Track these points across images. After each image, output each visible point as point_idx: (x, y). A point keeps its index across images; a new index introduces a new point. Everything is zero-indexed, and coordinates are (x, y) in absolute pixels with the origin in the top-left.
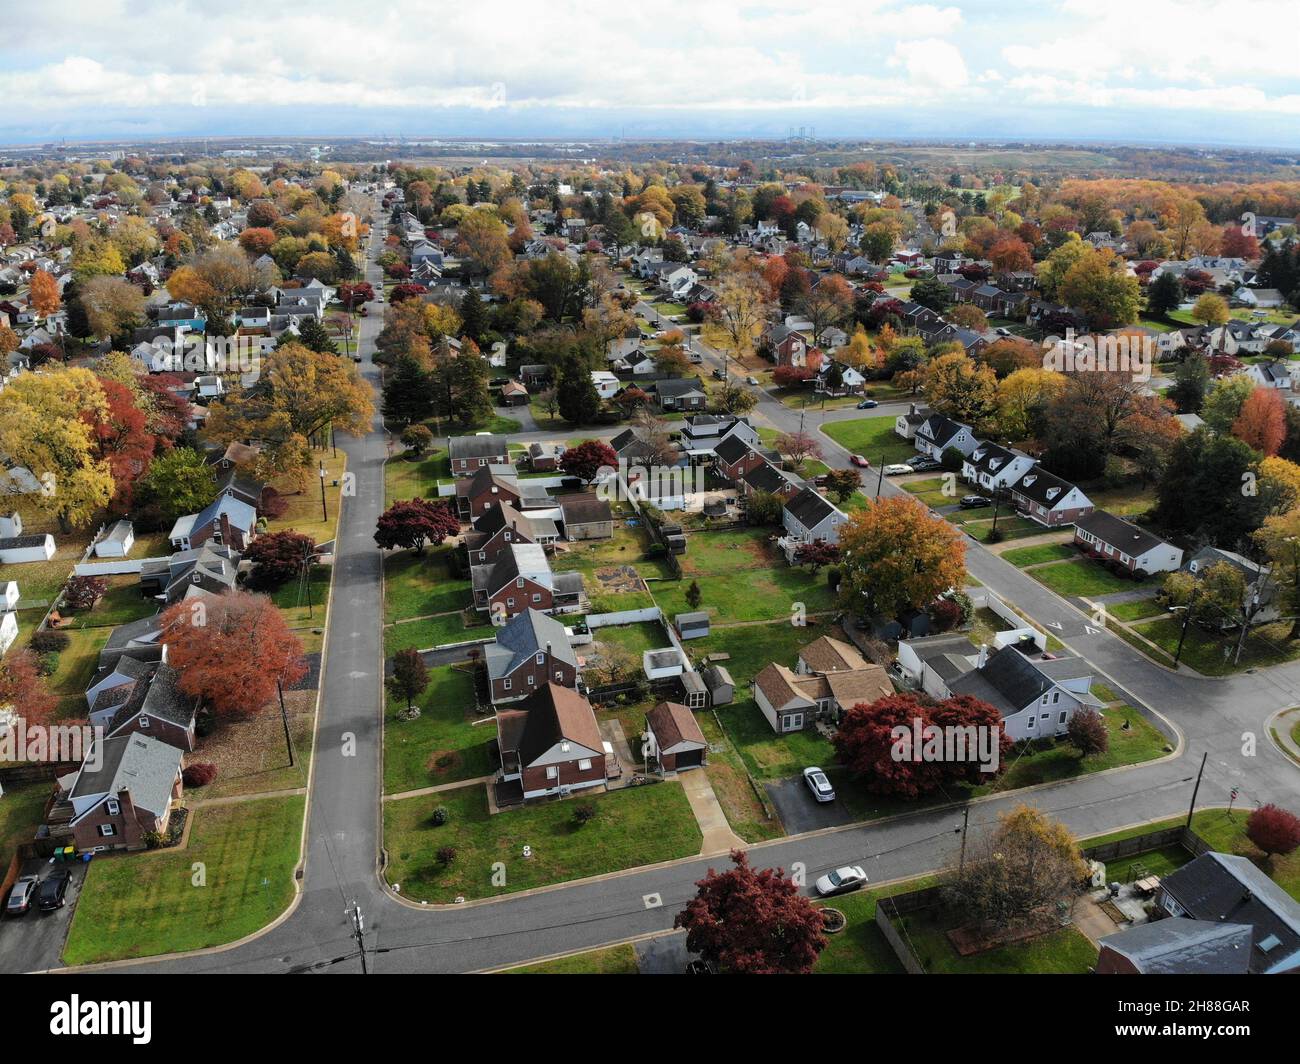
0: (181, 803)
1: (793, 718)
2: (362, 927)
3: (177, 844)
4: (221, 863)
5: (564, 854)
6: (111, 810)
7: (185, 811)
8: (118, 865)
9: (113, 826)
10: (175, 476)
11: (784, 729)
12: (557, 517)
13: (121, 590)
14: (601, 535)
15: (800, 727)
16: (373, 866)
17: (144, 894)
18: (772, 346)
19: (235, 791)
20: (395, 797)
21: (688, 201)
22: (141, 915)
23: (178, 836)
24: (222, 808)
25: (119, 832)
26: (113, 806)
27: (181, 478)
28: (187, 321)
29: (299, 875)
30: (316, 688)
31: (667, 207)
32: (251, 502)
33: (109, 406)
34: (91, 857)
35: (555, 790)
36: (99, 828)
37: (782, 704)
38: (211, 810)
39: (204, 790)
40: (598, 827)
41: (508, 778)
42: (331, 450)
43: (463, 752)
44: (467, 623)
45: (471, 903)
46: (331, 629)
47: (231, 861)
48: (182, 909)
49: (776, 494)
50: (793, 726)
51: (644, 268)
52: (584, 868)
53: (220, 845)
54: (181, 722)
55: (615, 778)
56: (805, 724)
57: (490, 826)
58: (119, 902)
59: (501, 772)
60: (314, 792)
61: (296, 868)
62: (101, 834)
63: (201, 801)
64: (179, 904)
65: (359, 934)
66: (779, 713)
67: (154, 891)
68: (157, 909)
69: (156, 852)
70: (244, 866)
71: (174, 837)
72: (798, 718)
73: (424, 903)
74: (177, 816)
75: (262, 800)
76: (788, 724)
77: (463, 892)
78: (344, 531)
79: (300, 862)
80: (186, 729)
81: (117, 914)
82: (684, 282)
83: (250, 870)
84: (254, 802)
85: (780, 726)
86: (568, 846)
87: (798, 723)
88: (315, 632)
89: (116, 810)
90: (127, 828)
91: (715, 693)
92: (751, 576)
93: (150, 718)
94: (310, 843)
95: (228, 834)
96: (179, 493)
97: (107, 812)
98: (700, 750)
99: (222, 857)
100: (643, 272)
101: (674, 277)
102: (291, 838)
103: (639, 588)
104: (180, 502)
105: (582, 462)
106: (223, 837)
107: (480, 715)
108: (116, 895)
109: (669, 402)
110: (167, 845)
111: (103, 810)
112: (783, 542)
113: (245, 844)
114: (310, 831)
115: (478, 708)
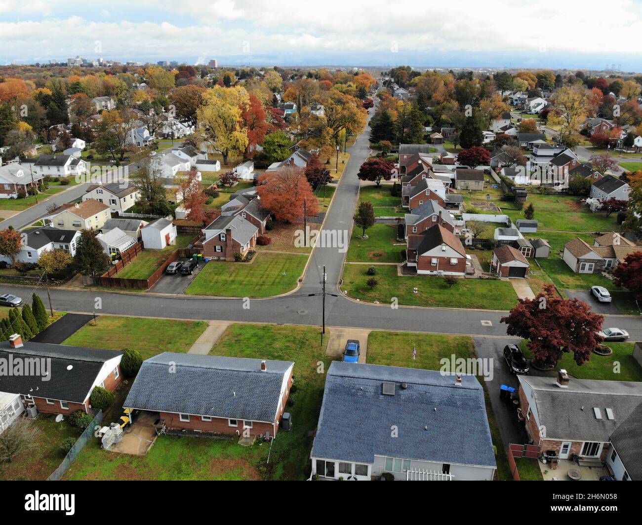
0: (253, 249)
1: (587, 265)
2: (326, 279)
3: (248, 262)
4: (266, 271)
5: (436, 296)
6: (222, 239)
7: (254, 252)
8: (220, 265)
9: (221, 247)
10: (274, 143)
11: (581, 271)
12: (453, 177)
13: (245, 184)
14: (476, 189)
15: (591, 272)
16: (336, 284)
17: (229, 275)
18: (590, 128)
19: (278, 249)
20: (351, 263)
21: (545, 78)
22: (225, 283)
23: (249, 260)
24: (271, 254)
25: (223, 251)
26: (223, 237)
27: (276, 144)
28: (289, 110)
29: (300, 281)
30: (322, 223)
31: (533, 80)
32: (305, 160)
33: (250, 103)
34: (209, 261)
35: (435, 273)
36: (215, 247)
37: (582, 255)
38: (266, 254)
39: (265, 247)
40: (458, 290)
41: (409, 264)
42: (343, 153)
43: (388, 253)
44: (397, 211)
45: (382, 305)
46: (332, 206)
47: (271, 271)
48: (244, 283)
49: (588, 177)
50: (586, 271)
51: (516, 100)
52: (447, 304)
53: (267, 265)
54: (260, 219)
55: (470, 274)
56: (595, 270)
57: (397, 279)
58: (217, 277)
59: (406, 262)
60: (313, 255)
61: (299, 278)
62: (215, 251)
63: (263, 250)
64: (243, 281)
65: (324, 282)
66: (578, 260)
67: (233, 275)
68: (233, 281)
69: (238, 263)
70: (276, 273)
71: (247, 260)
72: (591, 266)
73: (358, 300)
74: (251, 253)
75: (289, 254)
76: (583, 268)
77: (379, 300)
78: (344, 177)
79: (302, 276)
80: (261, 222)
81: (214, 280)
82: (539, 105)
83: (278, 275)
84: (286, 254)
85: (578, 269)
86: (439, 293)
87: (590, 269)
88: (325, 206)
89: (224, 239)
90: (228, 249)
91: (538, 250)
92: (566, 214)
93: (247, 213)
94: (307, 271)
95: (272, 262)
96: (275, 151)
97: (220, 240)
98: (525, 268)
99: (267, 269)
100: (515, 103)
101: (533, 103)
102: (300, 268)
103: (496, 210)
104: (275, 155)
105: (471, 156)
106: (269, 263)
107: (398, 242)
108: (216, 274)
109: (524, 145)
110: (244, 261)
111: (218, 238)
112: (589, 201)
113: (278, 267)
114: (309, 267)
115: (398, 239)
